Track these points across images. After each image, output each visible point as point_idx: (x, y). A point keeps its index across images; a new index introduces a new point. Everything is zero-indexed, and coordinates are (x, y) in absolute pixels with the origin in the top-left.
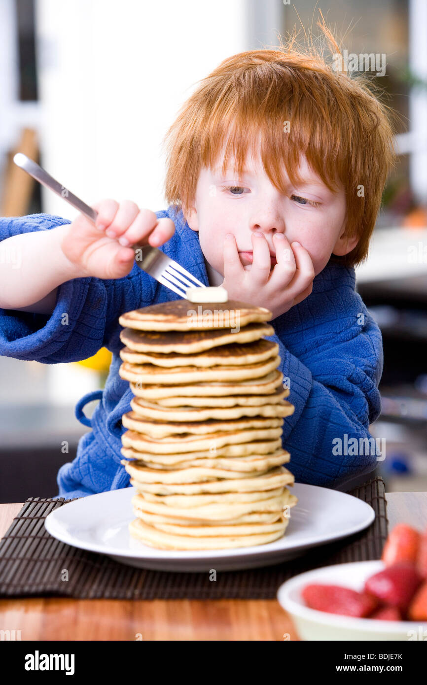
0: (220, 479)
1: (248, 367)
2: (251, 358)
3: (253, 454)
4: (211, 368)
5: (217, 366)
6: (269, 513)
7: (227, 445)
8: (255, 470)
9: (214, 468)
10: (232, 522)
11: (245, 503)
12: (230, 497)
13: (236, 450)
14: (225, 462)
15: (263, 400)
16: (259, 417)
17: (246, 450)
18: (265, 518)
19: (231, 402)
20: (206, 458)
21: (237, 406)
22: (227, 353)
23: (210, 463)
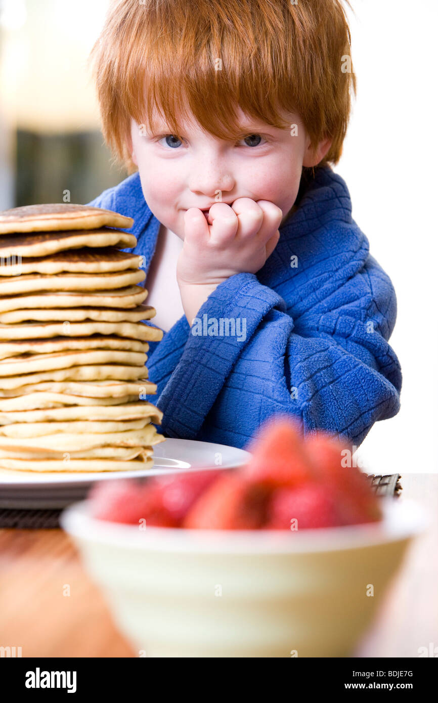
0: (67, 406)
1: (102, 275)
2: (106, 265)
3: (109, 379)
4: (57, 274)
5: (65, 273)
6: (128, 447)
7: (75, 366)
8: (111, 398)
9: (62, 392)
10: (82, 455)
11: (97, 433)
12: (79, 425)
13: (88, 372)
14: (73, 386)
15: (120, 316)
16: (114, 336)
17: (99, 373)
18: (121, 452)
19: (81, 315)
20: (52, 381)
21: (88, 320)
22: (76, 258)
23: (57, 386)
